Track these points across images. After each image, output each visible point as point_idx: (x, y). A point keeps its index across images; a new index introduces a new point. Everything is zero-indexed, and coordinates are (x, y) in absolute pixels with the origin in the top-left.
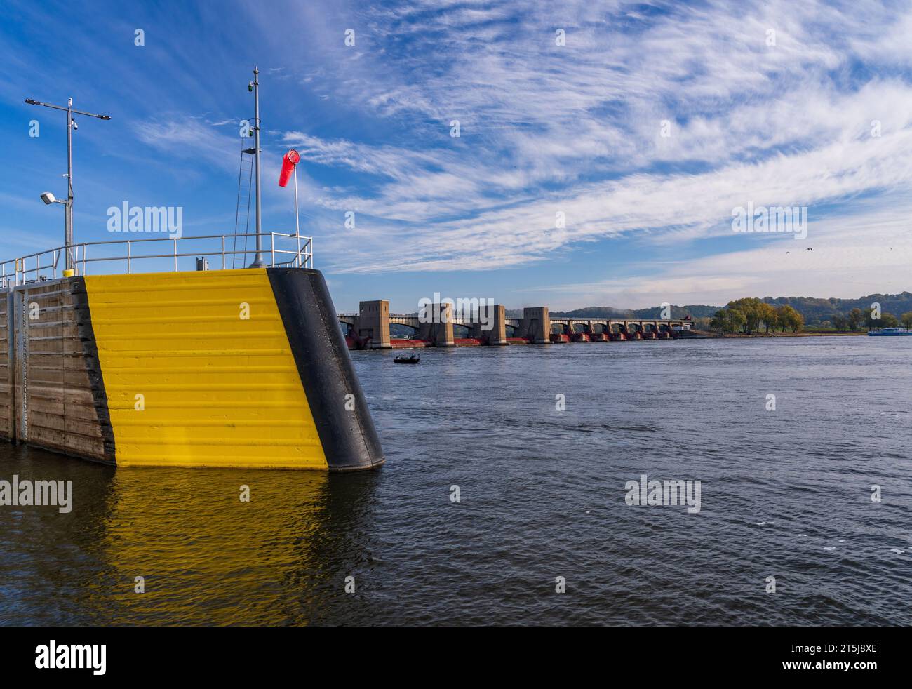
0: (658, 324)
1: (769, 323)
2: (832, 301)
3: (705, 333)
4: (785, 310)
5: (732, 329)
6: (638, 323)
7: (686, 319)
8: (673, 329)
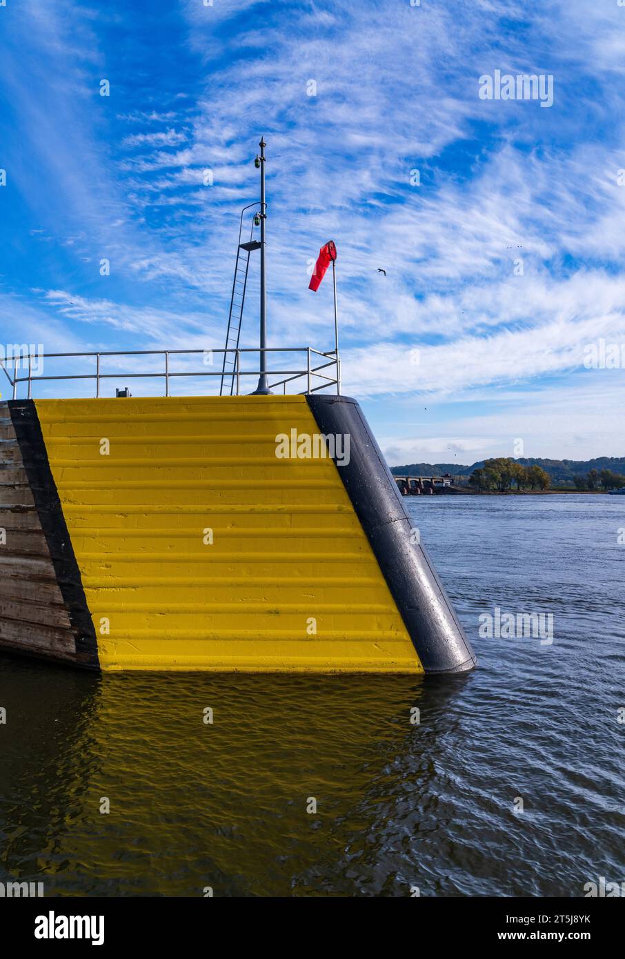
0: (422, 480)
1: (520, 480)
2: (565, 462)
3: (465, 489)
4: (534, 469)
5: (488, 486)
6: (405, 479)
7: (446, 476)
8: (435, 485)
